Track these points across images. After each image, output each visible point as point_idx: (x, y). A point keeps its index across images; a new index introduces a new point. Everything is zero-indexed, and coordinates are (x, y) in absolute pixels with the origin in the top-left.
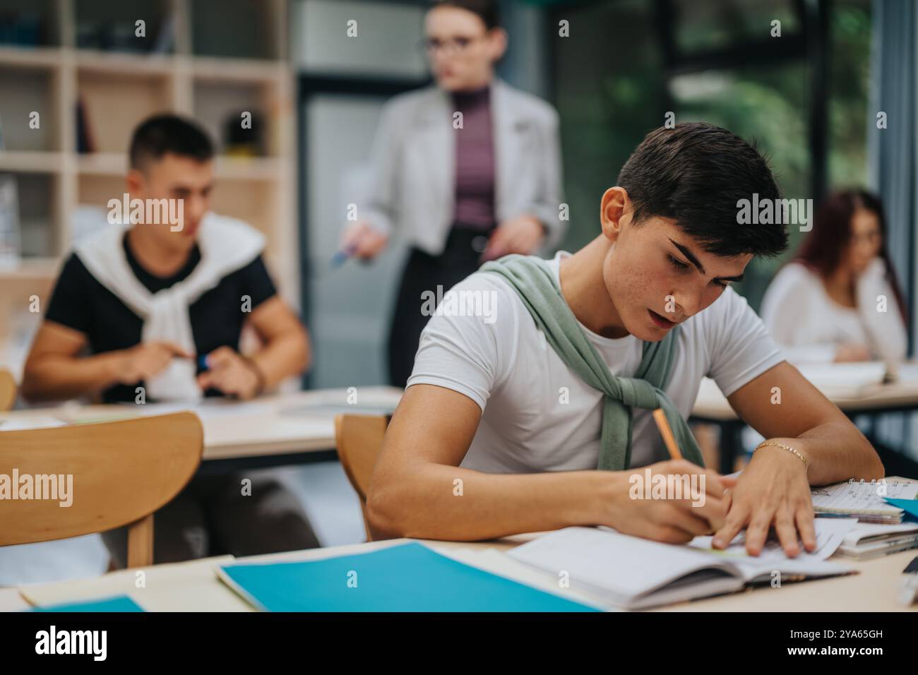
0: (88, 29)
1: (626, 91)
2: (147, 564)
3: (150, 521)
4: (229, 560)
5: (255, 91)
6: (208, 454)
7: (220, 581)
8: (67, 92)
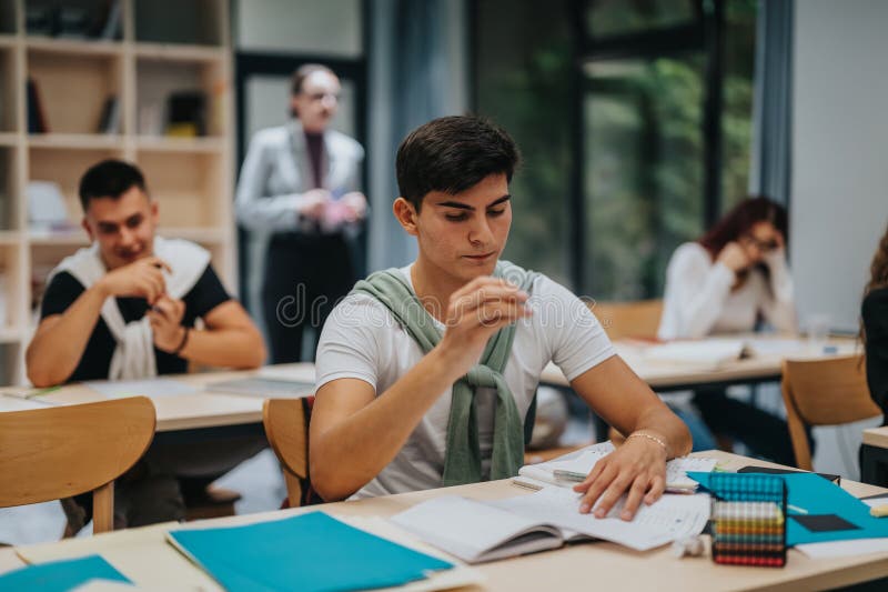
0: (37, 14)
1: (549, 61)
2: (109, 530)
3: (111, 487)
4: (175, 526)
5: (198, 69)
6: (159, 428)
7: (169, 542)
8: (20, 72)
